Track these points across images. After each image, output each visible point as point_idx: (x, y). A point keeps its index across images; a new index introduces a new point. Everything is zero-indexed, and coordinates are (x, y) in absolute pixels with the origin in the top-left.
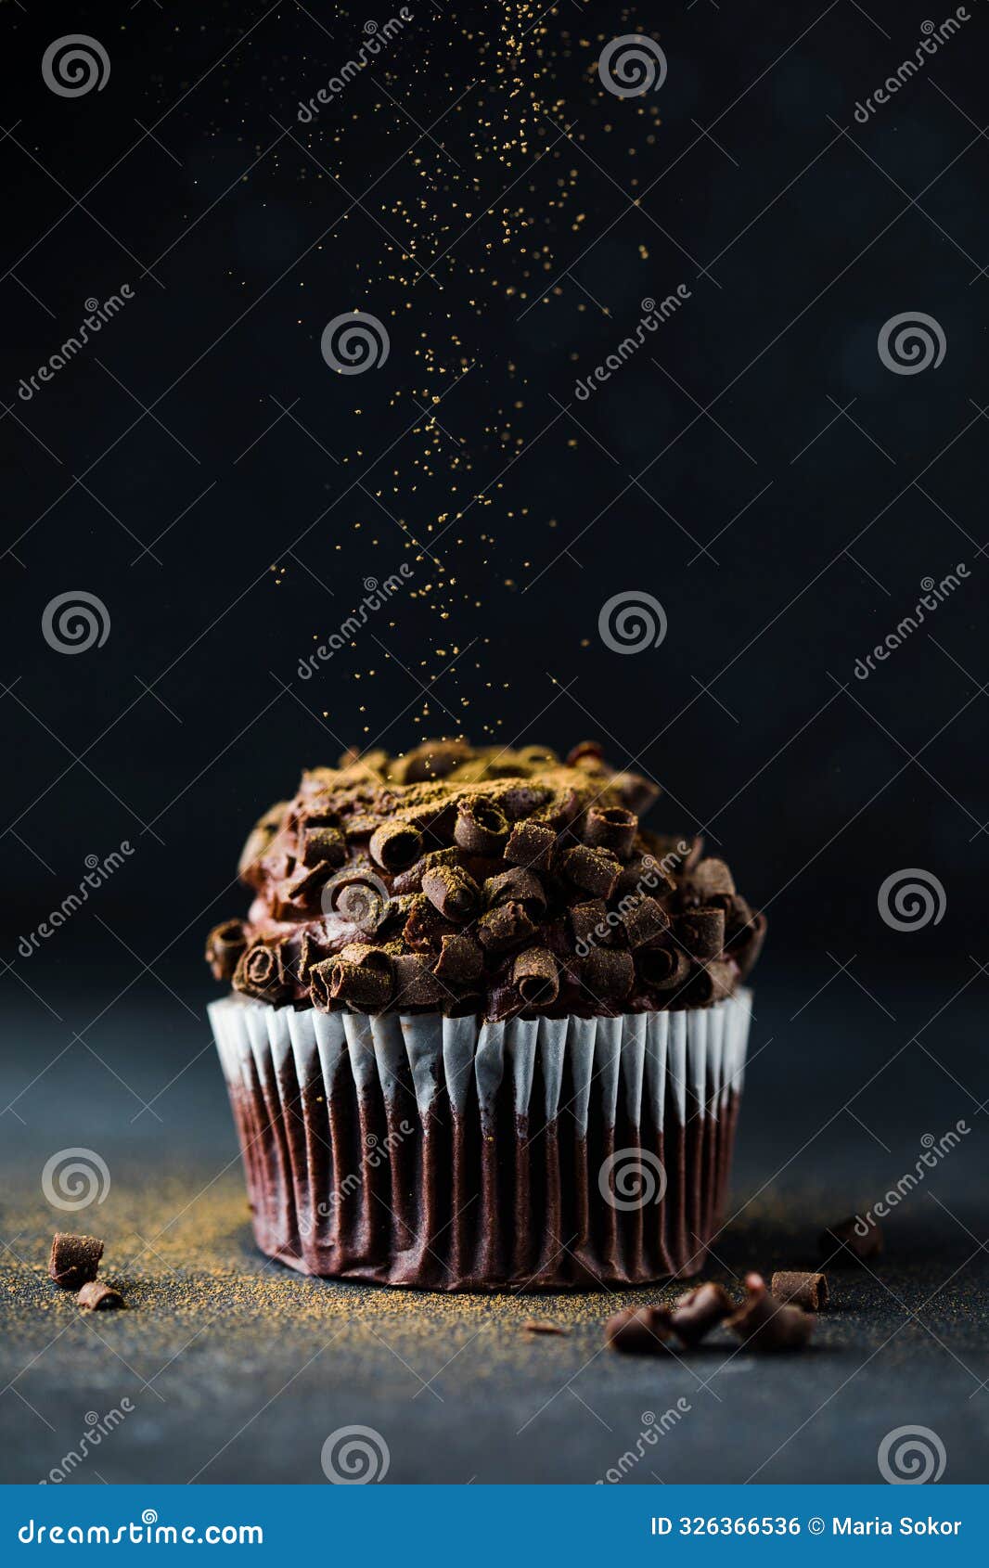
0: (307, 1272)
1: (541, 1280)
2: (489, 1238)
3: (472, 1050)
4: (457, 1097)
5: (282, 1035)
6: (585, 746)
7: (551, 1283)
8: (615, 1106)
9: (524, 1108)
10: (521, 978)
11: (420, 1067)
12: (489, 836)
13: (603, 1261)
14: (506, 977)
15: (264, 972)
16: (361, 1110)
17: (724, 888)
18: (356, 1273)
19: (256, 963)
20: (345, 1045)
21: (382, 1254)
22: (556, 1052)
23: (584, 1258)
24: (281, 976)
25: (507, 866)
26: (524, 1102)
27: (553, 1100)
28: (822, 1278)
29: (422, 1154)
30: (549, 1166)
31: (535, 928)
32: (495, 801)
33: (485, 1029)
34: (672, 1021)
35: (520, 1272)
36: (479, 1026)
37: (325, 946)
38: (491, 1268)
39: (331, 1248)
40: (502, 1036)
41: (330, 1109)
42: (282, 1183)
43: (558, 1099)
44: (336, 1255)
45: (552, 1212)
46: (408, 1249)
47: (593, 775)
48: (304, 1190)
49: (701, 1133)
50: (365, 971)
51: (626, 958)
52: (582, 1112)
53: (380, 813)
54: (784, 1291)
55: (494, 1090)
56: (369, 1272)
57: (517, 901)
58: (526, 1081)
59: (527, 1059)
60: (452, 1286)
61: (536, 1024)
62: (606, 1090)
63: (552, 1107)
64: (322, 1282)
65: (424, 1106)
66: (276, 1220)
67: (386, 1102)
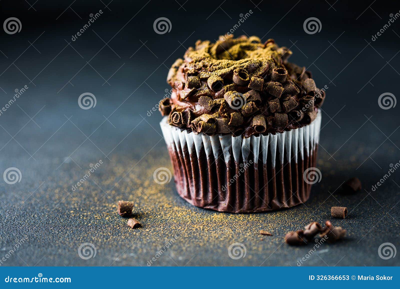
0: (193, 204)
1: (263, 209)
2: (247, 198)
3: (241, 145)
4: (237, 159)
5: (183, 138)
6: (269, 40)
7: (266, 210)
8: (283, 158)
9: (257, 161)
10: (255, 126)
11: (225, 150)
12: (243, 81)
13: (281, 202)
14: (250, 124)
15: (177, 120)
16: (208, 162)
17: (313, 89)
18: (208, 207)
19: (175, 117)
20: (202, 143)
21: (216, 202)
22: (266, 145)
23: (275, 202)
24: (182, 122)
25: (250, 89)
26: (257, 159)
27: (265, 158)
28: (346, 209)
29: (226, 175)
30: (264, 177)
31: (258, 109)
32: (245, 69)
33: (244, 140)
34: (299, 131)
35: (256, 207)
36: (242, 138)
37: (195, 113)
38: (248, 206)
39: (200, 200)
40: (249, 142)
41: (199, 161)
42: (185, 178)
43: (266, 158)
44: (202, 202)
45: (266, 190)
46: (223, 201)
47: (272, 49)
48: (192, 182)
49: (308, 160)
50: (208, 124)
51: (286, 116)
52: (274, 161)
53: (210, 71)
54: (335, 213)
55: (247, 156)
56: (212, 207)
57: (253, 101)
58: (257, 154)
59: (257, 148)
60: (237, 212)
61: (259, 137)
62: (280, 154)
63: (265, 160)
64: (198, 209)
65: (227, 161)
66: (183, 188)
67: (216, 160)
